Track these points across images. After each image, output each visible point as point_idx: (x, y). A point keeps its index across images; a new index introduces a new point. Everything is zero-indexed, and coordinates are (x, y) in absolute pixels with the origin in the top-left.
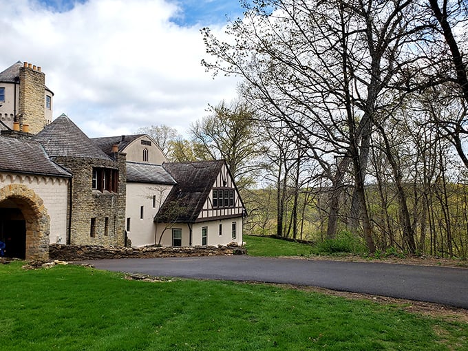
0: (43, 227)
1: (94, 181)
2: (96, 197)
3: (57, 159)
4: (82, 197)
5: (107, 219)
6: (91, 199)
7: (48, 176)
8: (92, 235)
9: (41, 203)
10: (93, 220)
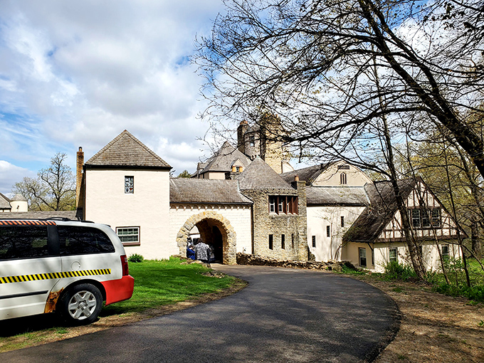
0: (230, 240)
1: (272, 206)
2: (272, 218)
3: (243, 191)
4: (261, 219)
5: (283, 236)
6: (268, 220)
7: (232, 205)
8: (271, 247)
9: (228, 223)
10: (271, 237)
